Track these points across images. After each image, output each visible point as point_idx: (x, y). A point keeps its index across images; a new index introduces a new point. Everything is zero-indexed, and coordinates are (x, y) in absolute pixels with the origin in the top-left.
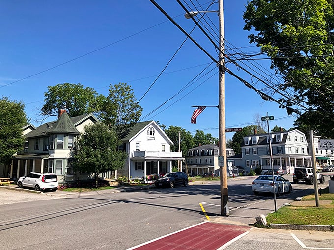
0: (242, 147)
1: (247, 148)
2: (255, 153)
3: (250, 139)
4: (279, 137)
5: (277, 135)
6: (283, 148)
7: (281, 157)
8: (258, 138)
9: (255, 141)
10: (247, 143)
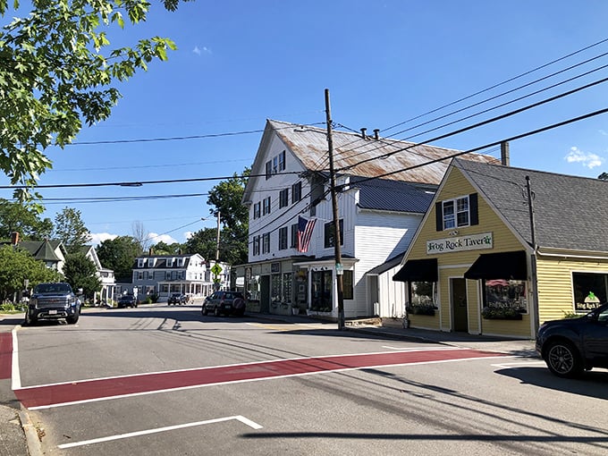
0: (134, 270)
1: (140, 271)
2: (150, 277)
3: (145, 260)
4: (181, 261)
5: (178, 259)
6: (184, 273)
7: (181, 283)
8: (156, 260)
9: (152, 264)
10: (141, 265)
